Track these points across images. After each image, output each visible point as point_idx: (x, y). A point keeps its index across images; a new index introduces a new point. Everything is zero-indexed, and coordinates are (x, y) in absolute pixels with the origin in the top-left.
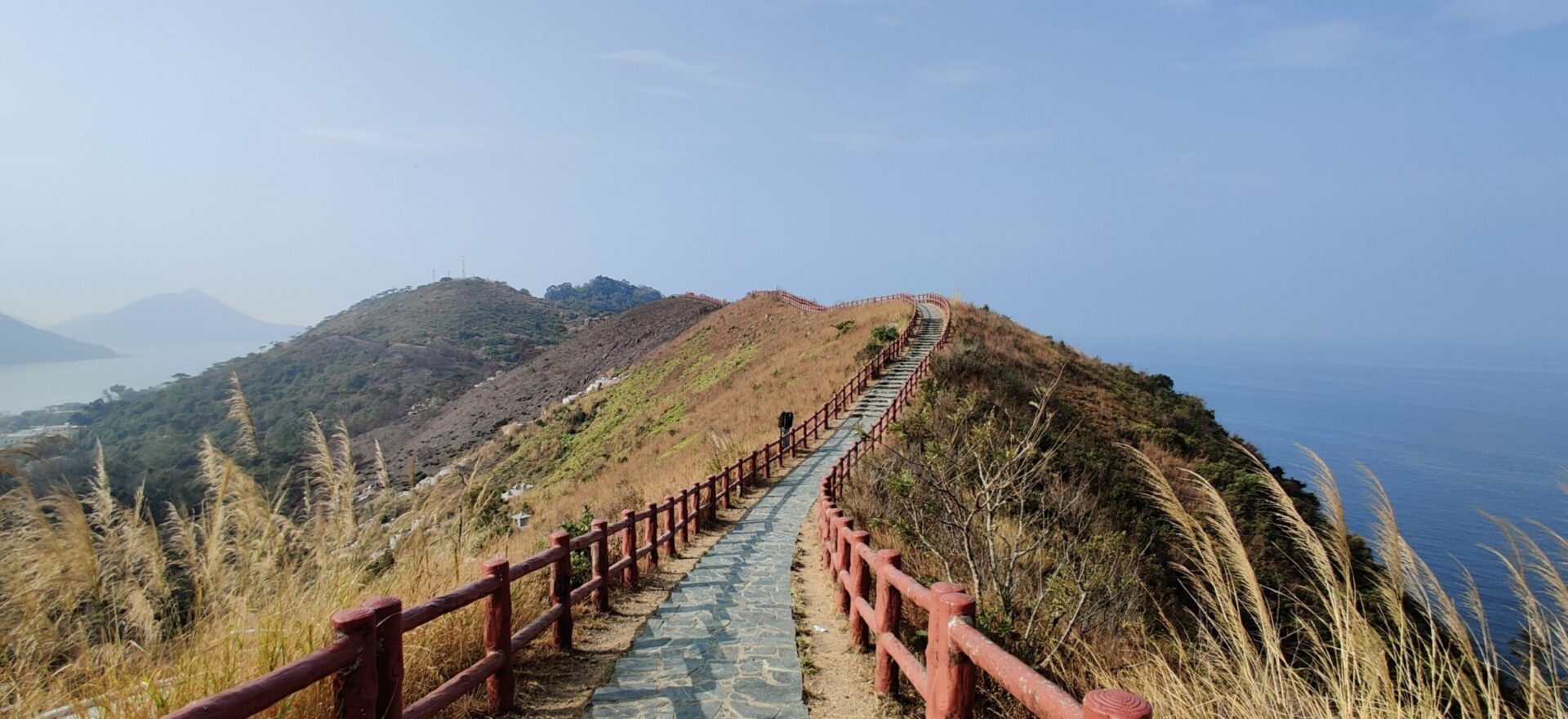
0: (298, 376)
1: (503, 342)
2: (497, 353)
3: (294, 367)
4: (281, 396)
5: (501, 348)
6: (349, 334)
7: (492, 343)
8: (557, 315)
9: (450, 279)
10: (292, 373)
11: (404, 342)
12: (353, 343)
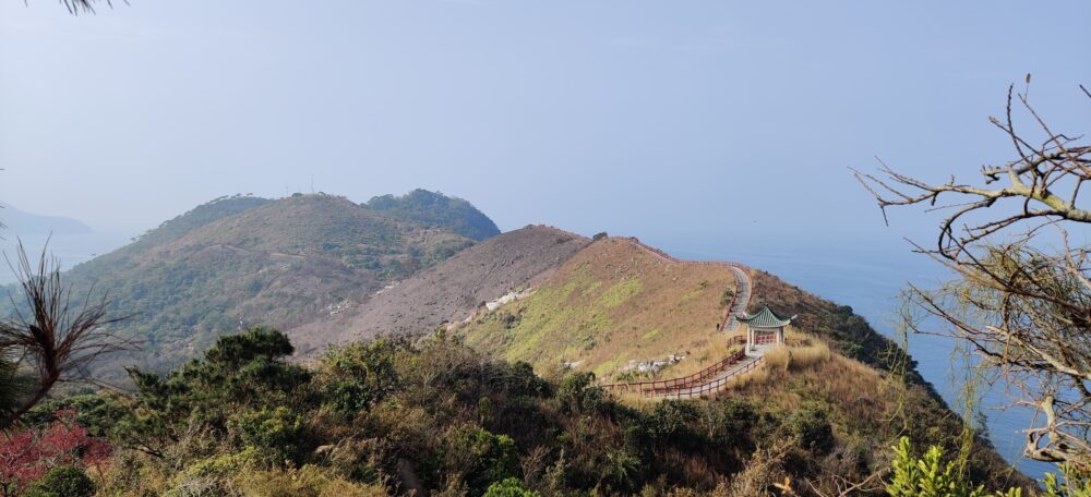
0: (195, 280)
1: (359, 252)
2: (357, 262)
3: (192, 272)
4: (189, 296)
5: (359, 257)
6: (229, 244)
7: (350, 253)
8: (396, 228)
9: (300, 195)
10: (190, 277)
11: (280, 252)
12: (234, 251)
